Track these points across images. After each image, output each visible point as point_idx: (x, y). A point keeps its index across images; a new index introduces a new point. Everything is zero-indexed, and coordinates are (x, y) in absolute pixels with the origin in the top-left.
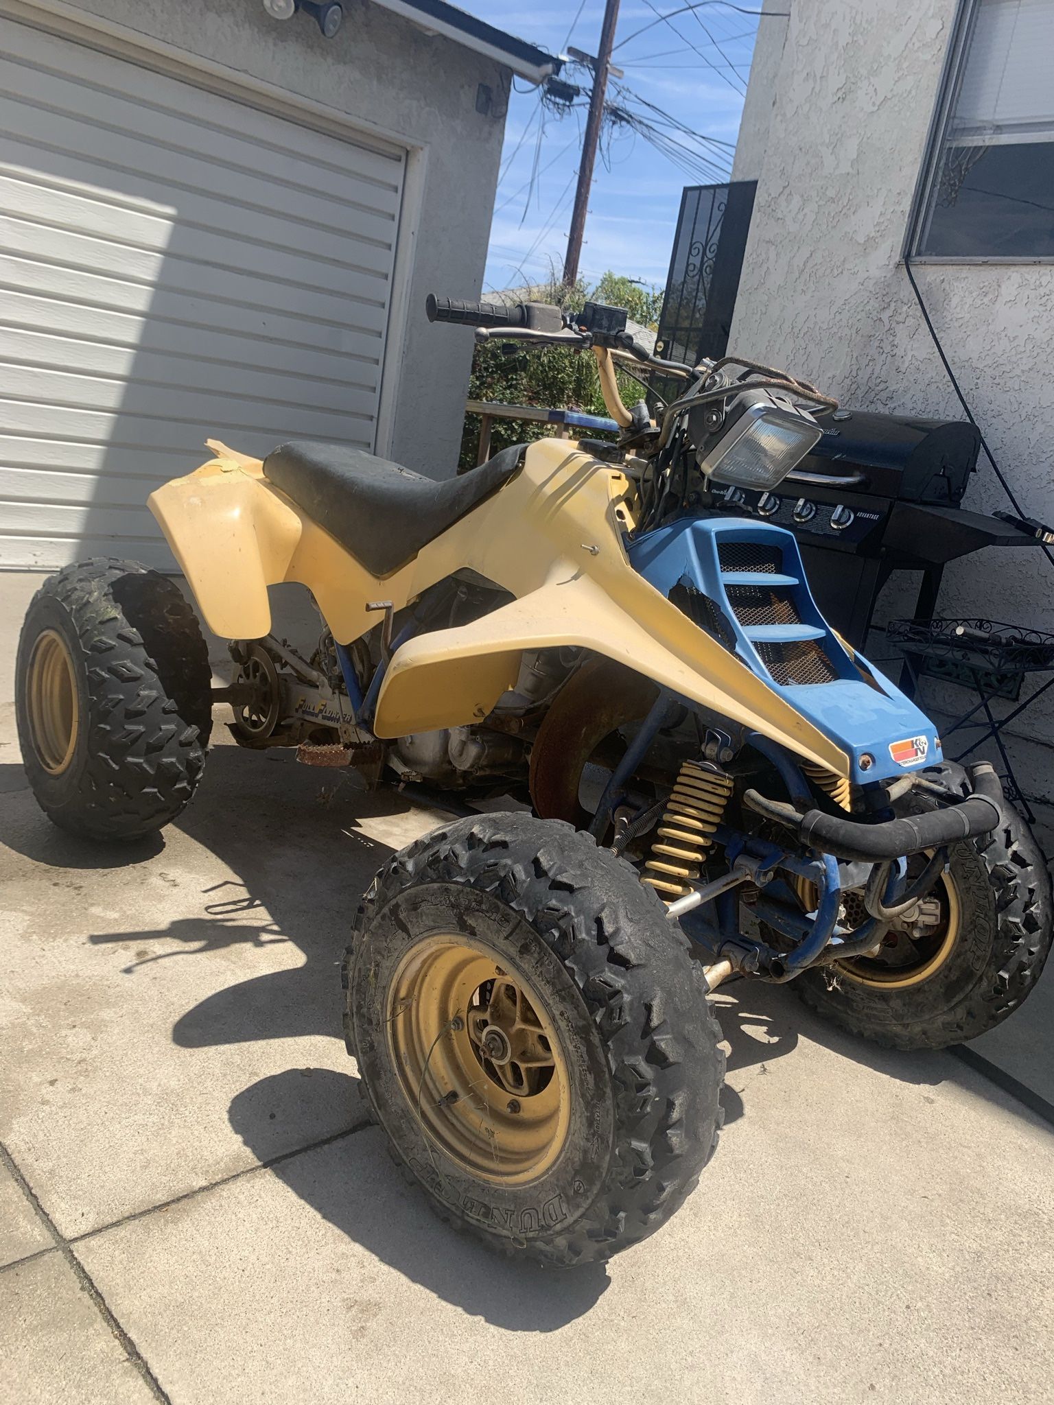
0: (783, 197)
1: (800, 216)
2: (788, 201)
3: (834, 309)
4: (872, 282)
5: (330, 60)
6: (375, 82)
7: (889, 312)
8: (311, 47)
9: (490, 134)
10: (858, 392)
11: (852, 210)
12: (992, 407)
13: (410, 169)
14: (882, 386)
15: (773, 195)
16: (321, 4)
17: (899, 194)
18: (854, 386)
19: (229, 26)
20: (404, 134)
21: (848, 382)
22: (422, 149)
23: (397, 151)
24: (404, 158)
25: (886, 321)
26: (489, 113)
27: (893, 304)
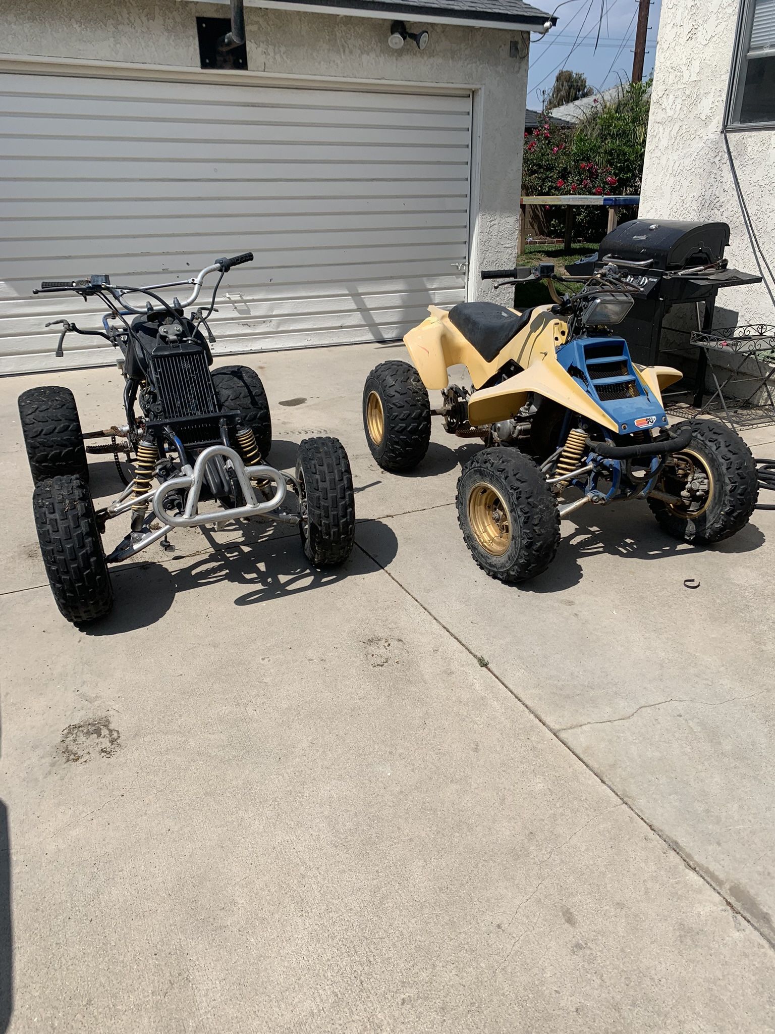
0: (664, 96)
1: (674, 107)
2: (667, 99)
3: (692, 158)
4: (710, 141)
5: (425, 58)
6: (450, 61)
7: (718, 158)
8: (415, 54)
9: (520, 68)
10: (706, 204)
11: (699, 101)
12: (770, 207)
13: (476, 100)
14: (717, 199)
15: (660, 96)
16: (417, 33)
17: (720, 91)
18: (704, 201)
19: (373, 58)
20: (469, 84)
21: (701, 199)
22: (480, 89)
23: (468, 93)
24: (471, 96)
25: (717, 162)
26: (518, 56)
27: (720, 154)
